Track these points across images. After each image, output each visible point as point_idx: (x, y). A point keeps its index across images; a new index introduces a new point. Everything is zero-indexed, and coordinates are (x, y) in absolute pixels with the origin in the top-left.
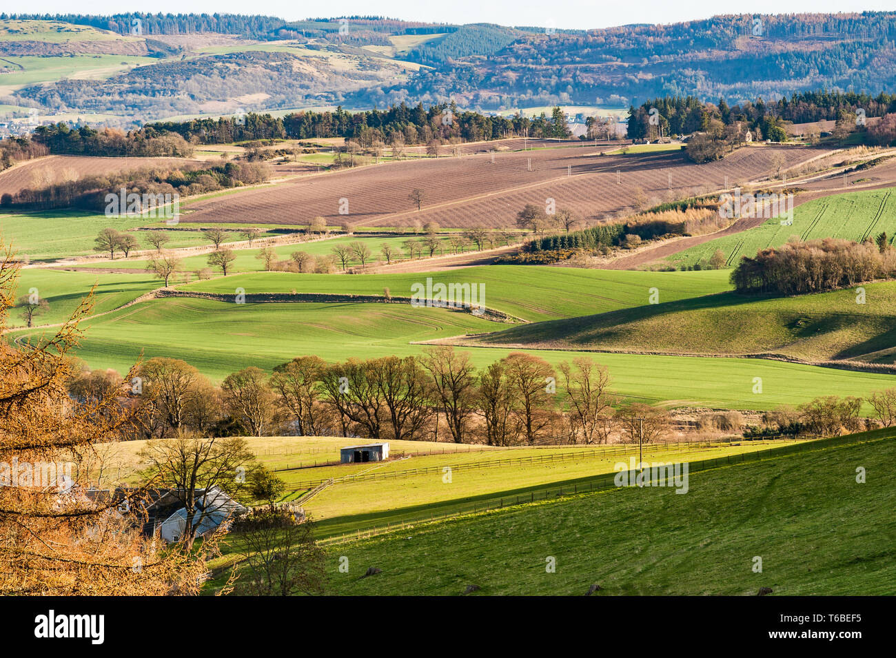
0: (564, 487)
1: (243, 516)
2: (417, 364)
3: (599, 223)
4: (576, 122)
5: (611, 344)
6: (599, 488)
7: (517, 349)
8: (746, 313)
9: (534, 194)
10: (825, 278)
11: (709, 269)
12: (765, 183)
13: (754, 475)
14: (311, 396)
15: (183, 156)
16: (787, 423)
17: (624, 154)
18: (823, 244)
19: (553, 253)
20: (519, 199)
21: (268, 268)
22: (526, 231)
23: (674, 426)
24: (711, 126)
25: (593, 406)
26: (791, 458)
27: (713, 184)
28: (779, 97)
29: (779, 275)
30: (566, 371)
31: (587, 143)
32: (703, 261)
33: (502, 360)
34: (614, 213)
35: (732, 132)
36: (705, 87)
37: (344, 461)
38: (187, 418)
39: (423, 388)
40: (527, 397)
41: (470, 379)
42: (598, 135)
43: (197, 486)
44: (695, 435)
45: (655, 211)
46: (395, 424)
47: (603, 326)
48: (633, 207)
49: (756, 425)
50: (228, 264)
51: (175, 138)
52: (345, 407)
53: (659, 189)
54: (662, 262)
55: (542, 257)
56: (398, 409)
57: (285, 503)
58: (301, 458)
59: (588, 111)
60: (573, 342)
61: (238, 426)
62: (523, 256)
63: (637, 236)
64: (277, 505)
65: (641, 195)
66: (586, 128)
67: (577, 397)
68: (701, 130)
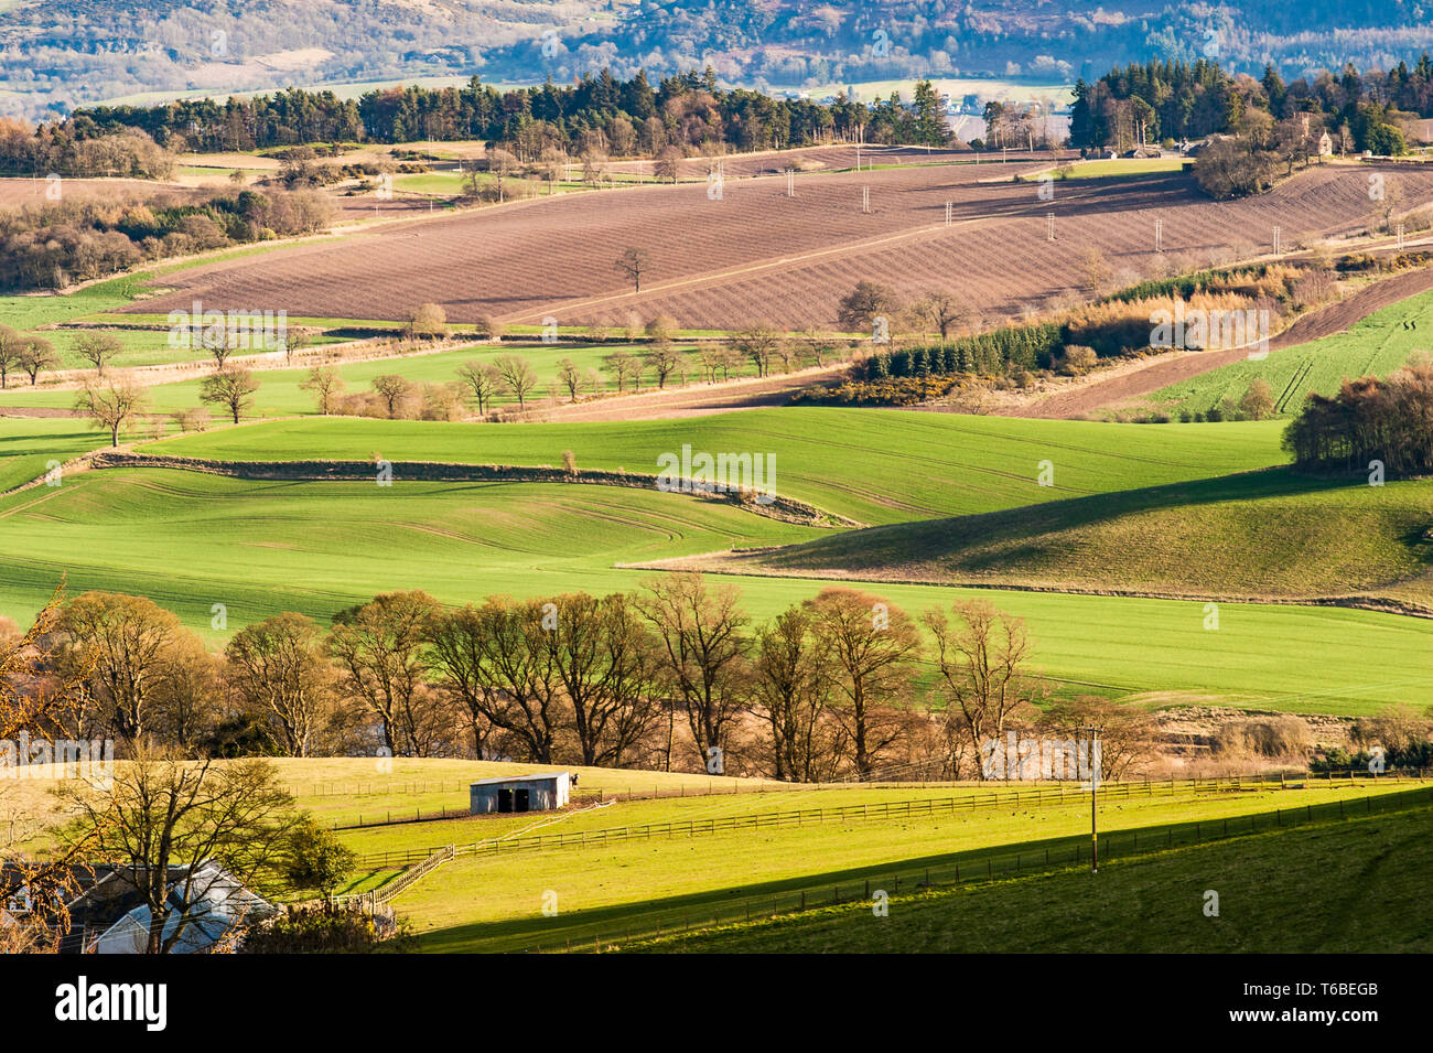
0: (933, 870)
1: (268, 924)
2: (630, 610)
3: (1010, 323)
4: (963, 112)
5: (1033, 572)
6: (1006, 872)
7: (838, 580)
8: (1317, 511)
9: (874, 261)
11: (1239, 418)
12: (1359, 241)
13: (1333, 851)
14: (411, 674)
15: (151, 176)
16: (1405, 743)
17: (1064, 179)
19: (912, 383)
20: (844, 270)
21: (324, 409)
22: (857, 336)
23: (1163, 746)
24: (1246, 123)
25: (995, 701)
26: (1411, 816)
27: (1248, 242)
28: (1391, 63)
29: (1386, 434)
30: (938, 628)
31: (986, 157)
32: (1227, 403)
33: (807, 603)
34: (1040, 301)
35: (1290, 134)
36: (1234, 41)
37: (478, 810)
38: (154, 717)
39: (641, 659)
40: (857, 680)
41: (738, 641)
42: (1010, 139)
43: (173, 860)
44: (1207, 766)
45: (1127, 297)
46: (583, 734)
47: (1016, 536)
48: (1081, 289)
49: (1338, 746)
50: (242, 400)
51: (136, 140)
52: (481, 698)
53: (1136, 252)
54: (1140, 404)
55: (889, 391)
56: (590, 703)
57: (353, 895)
58: (387, 802)
59: (989, 90)
60: (953, 568)
61: (259, 736)
62: (850, 389)
63: (1090, 351)
64: (338, 901)
65: (1098, 264)
66: (985, 125)
67: (961, 682)
68: (1224, 131)
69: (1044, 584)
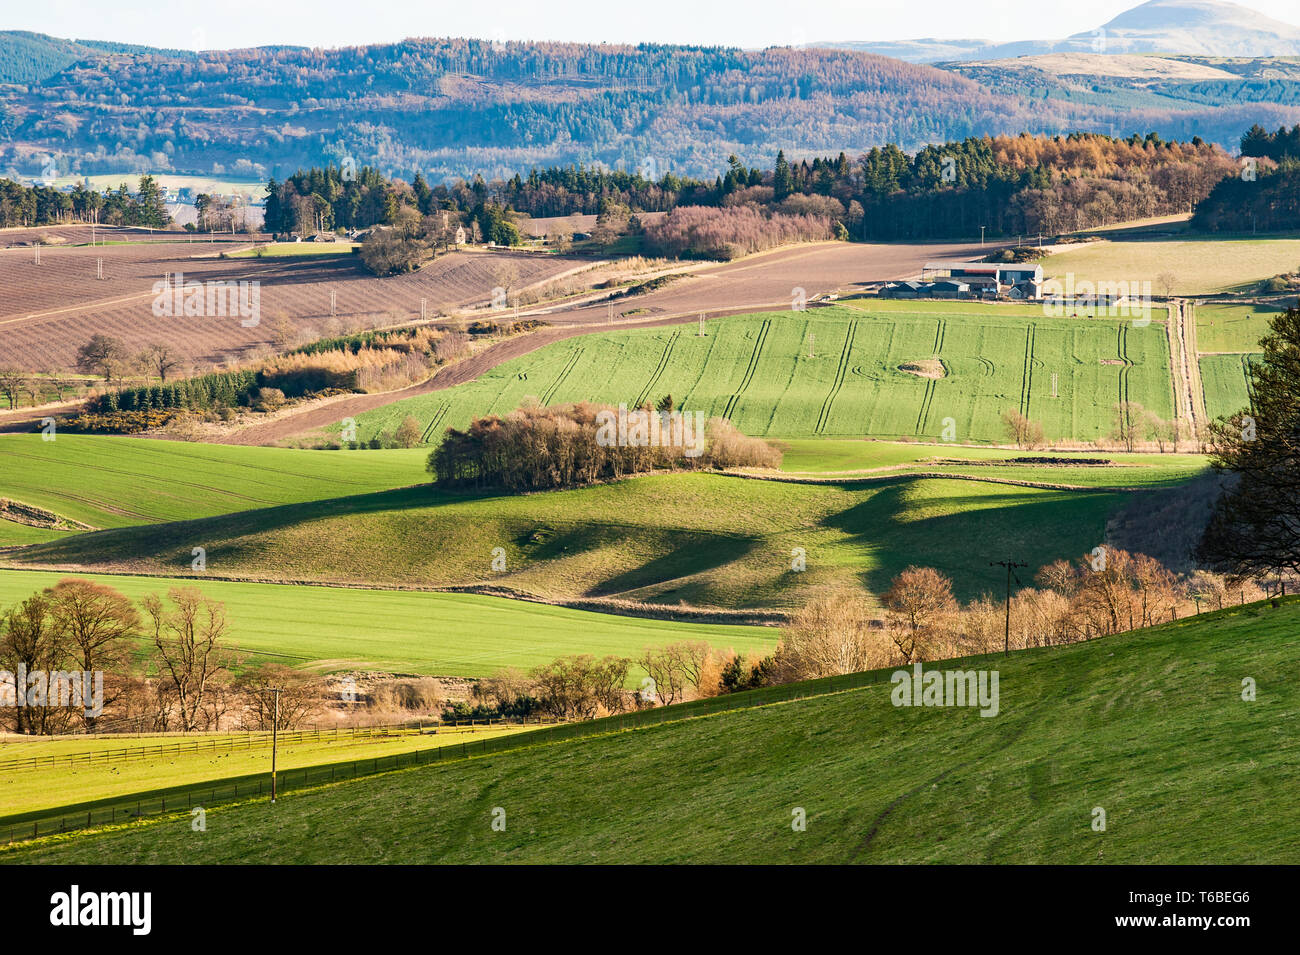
0: (145, 803)
3: (216, 369)
4: (179, 201)
5: (231, 566)
6: (202, 803)
7: (74, 572)
8: (452, 519)
9: (107, 318)
10: (577, 467)
11: (394, 446)
12: (485, 311)
13: (456, 781)
16: (512, 698)
17: (259, 256)
18: (576, 412)
19: (137, 416)
20: (81, 325)
22: (92, 378)
23: (329, 702)
24: (401, 217)
25: (199, 668)
26: (515, 754)
27: (403, 310)
28: (509, 175)
29: (504, 460)
30: (155, 610)
31: (198, 238)
32: (385, 435)
33: (47, 591)
34: (240, 352)
35: (434, 227)
36: (391, 153)
40: (87, 652)
42: (216, 225)
44: (363, 716)
45: (309, 351)
47: (220, 537)
48: (272, 343)
49: (463, 700)
53: (316, 315)
54: (318, 434)
55: (118, 422)
59: (200, 185)
60: (168, 563)
62: (86, 420)
63: (279, 392)
65: (286, 324)
66: (196, 212)
67: (171, 653)
68: (384, 223)
69: (241, 575)
